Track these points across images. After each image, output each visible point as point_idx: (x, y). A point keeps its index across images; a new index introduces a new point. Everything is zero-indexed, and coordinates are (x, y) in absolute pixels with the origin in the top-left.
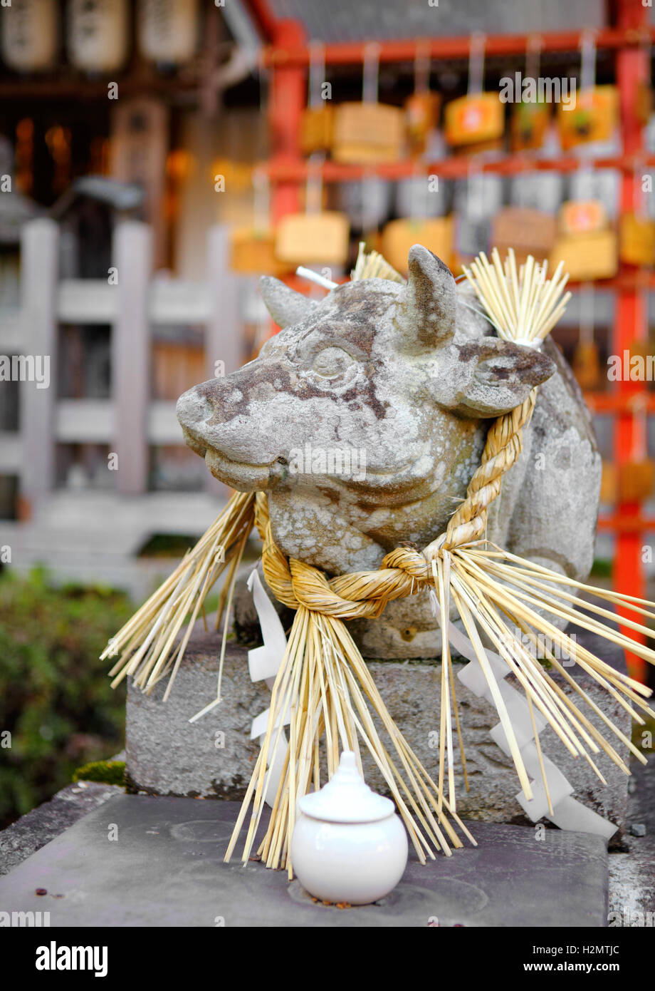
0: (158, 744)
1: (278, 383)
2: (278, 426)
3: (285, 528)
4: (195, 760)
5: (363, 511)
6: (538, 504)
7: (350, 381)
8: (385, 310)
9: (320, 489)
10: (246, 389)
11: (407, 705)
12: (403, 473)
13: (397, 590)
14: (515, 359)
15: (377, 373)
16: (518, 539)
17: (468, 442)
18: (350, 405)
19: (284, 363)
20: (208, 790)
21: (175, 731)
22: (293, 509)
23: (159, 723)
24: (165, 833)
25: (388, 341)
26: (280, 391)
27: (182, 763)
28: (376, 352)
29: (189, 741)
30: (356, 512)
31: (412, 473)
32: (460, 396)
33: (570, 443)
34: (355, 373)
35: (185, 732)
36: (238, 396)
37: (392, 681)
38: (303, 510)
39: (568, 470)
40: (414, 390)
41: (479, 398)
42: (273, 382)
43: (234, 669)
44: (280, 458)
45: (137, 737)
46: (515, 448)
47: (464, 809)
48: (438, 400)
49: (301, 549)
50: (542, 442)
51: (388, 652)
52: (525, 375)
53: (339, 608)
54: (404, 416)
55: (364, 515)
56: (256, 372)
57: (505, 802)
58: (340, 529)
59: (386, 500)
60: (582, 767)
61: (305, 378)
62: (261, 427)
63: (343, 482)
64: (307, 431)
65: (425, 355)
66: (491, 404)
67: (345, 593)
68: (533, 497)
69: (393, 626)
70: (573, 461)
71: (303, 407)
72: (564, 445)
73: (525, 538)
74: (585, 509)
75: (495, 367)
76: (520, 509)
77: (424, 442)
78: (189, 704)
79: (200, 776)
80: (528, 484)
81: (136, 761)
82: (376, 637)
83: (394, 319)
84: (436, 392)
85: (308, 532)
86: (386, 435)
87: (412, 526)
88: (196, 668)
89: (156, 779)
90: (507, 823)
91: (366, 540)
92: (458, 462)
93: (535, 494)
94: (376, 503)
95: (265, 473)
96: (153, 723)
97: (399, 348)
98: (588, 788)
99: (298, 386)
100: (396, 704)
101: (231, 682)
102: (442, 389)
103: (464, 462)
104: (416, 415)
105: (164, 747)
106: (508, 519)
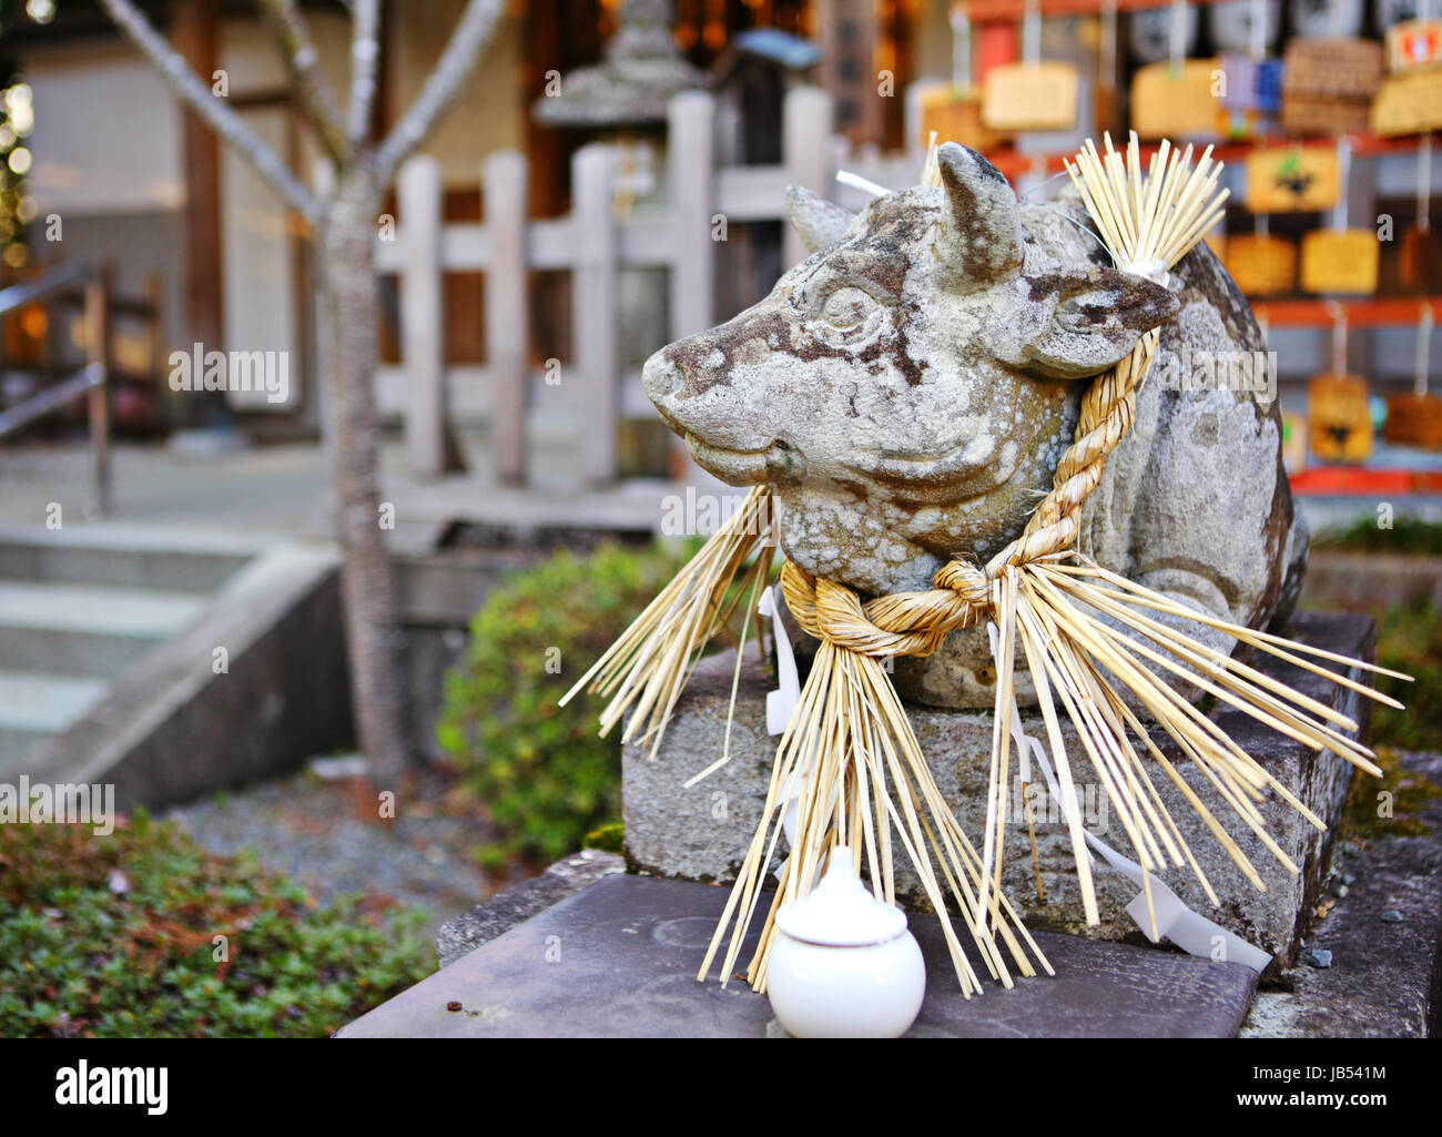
0: (662, 811)
1: (774, 340)
2: (773, 398)
3: (796, 534)
4: (708, 835)
5: (902, 510)
6: (1168, 495)
7: (871, 334)
8: (924, 232)
9: (838, 482)
10: (730, 349)
11: (981, 774)
12: (951, 459)
13: (950, 619)
14: (1117, 293)
15: (910, 321)
16: (1145, 544)
17: (1053, 412)
18: (871, 368)
19: (785, 310)
20: (724, 873)
21: (682, 796)
22: (805, 509)
23: (663, 783)
24: (646, 932)
25: (927, 275)
26: (776, 350)
27: (692, 837)
28: (910, 291)
29: (700, 809)
30: (893, 512)
31: (963, 460)
32: (1029, 350)
33: (1216, 409)
34: (879, 322)
35: (695, 798)
36: (717, 358)
37: (959, 740)
38: (820, 509)
39: (1213, 447)
40: (964, 343)
41: (1058, 353)
42: (766, 338)
43: (754, 717)
44: (778, 441)
45: (636, 802)
46: (1121, 420)
47: (1059, 919)
48: (998, 356)
49: (819, 563)
50: (1173, 407)
51: (959, 699)
52: (1131, 317)
53: (872, 642)
54: (948, 380)
55: (904, 515)
56: (747, 325)
57: (1115, 912)
58: (872, 535)
59: (931, 495)
60: (1223, 869)
61: (812, 332)
62: (747, 401)
63: (867, 472)
64: (812, 405)
65: (979, 294)
66: (1074, 361)
67: (883, 622)
68: (1160, 486)
69: (962, 665)
70: (1222, 433)
71: (807, 371)
72: (1207, 411)
73: (1154, 543)
74: (1246, 500)
75: (1088, 306)
76: (1144, 503)
77: (980, 415)
78: (699, 761)
79: (715, 856)
80: (1154, 467)
81: (635, 831)
82: (940, 679)
83: (933, 245)
84: (995, 345)
85: (827, 540)
86: (921, 408)
87: (974, 529)
88: (706, 715)
89: (661, 856)
90: (1119, 941)
91: (912, 549)
92: (1040, 440)
93: (1163, 482)
94: (918, 499)
95: (759, 462)
96: (655, 784)
97: (943, 285)
98: (1232, 899)
99: (799, 340)
100: (966, 771)
101: (751, 734)
102: (1004, 340)
103: (1049, 440)
104: (967, 377)
105: (669, 816)
106: (1127, 517)
